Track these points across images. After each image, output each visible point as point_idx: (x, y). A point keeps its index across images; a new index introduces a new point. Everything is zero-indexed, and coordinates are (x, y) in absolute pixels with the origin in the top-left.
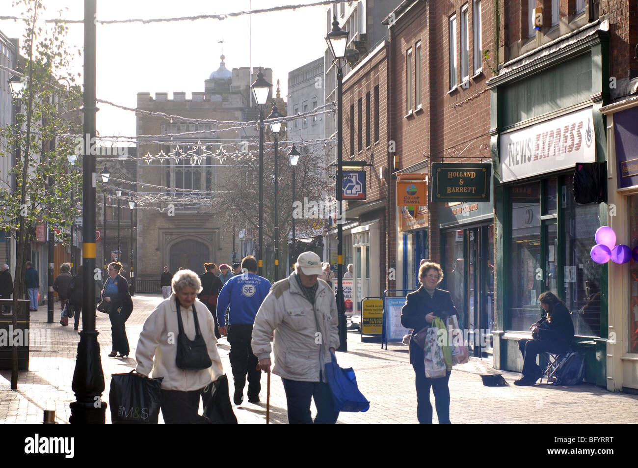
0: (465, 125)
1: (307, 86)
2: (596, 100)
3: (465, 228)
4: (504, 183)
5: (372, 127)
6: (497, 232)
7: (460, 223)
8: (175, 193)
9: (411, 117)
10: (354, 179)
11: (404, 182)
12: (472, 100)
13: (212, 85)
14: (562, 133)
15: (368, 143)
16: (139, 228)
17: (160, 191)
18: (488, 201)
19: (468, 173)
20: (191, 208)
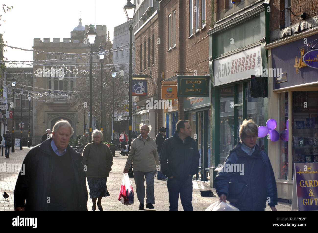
0: (197, 55)
1: (124, 35)
2: (262, 42)
3: (197, 111)
4: (216, 87)
5: (151, 56)
6: (212, 113)
7: (194, 108)
8: (53, 92)
9: (170, 51)
10: (141, 85)
11: (166, 86)
12: (201, 42)
13: (75, 35)
14: (245, 60)
15: (149, 65)
16: (34, 111)
17: (46, 91)
18: (208, 96)
19: (197, 81)
20: (62, 100)
